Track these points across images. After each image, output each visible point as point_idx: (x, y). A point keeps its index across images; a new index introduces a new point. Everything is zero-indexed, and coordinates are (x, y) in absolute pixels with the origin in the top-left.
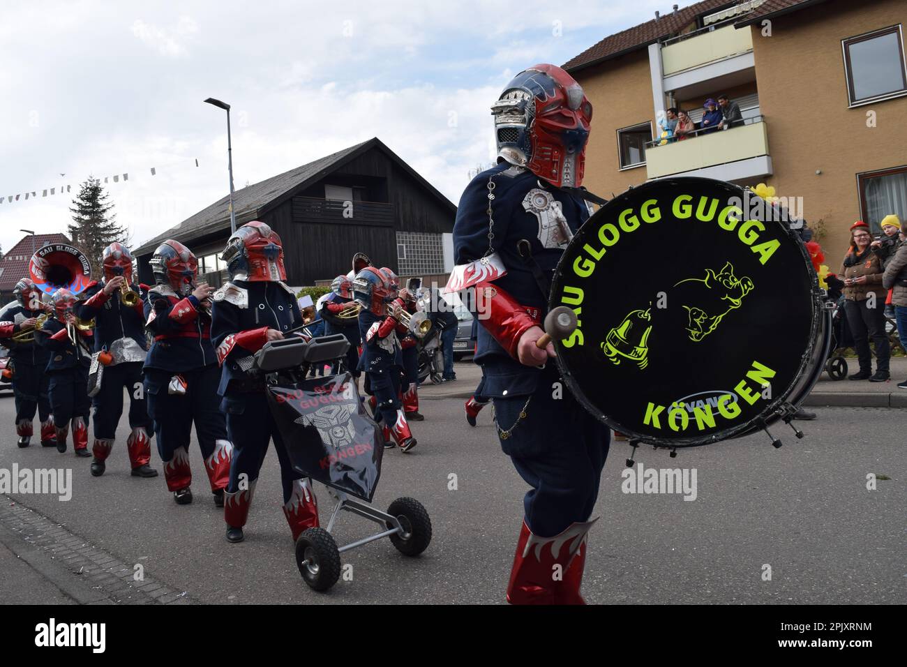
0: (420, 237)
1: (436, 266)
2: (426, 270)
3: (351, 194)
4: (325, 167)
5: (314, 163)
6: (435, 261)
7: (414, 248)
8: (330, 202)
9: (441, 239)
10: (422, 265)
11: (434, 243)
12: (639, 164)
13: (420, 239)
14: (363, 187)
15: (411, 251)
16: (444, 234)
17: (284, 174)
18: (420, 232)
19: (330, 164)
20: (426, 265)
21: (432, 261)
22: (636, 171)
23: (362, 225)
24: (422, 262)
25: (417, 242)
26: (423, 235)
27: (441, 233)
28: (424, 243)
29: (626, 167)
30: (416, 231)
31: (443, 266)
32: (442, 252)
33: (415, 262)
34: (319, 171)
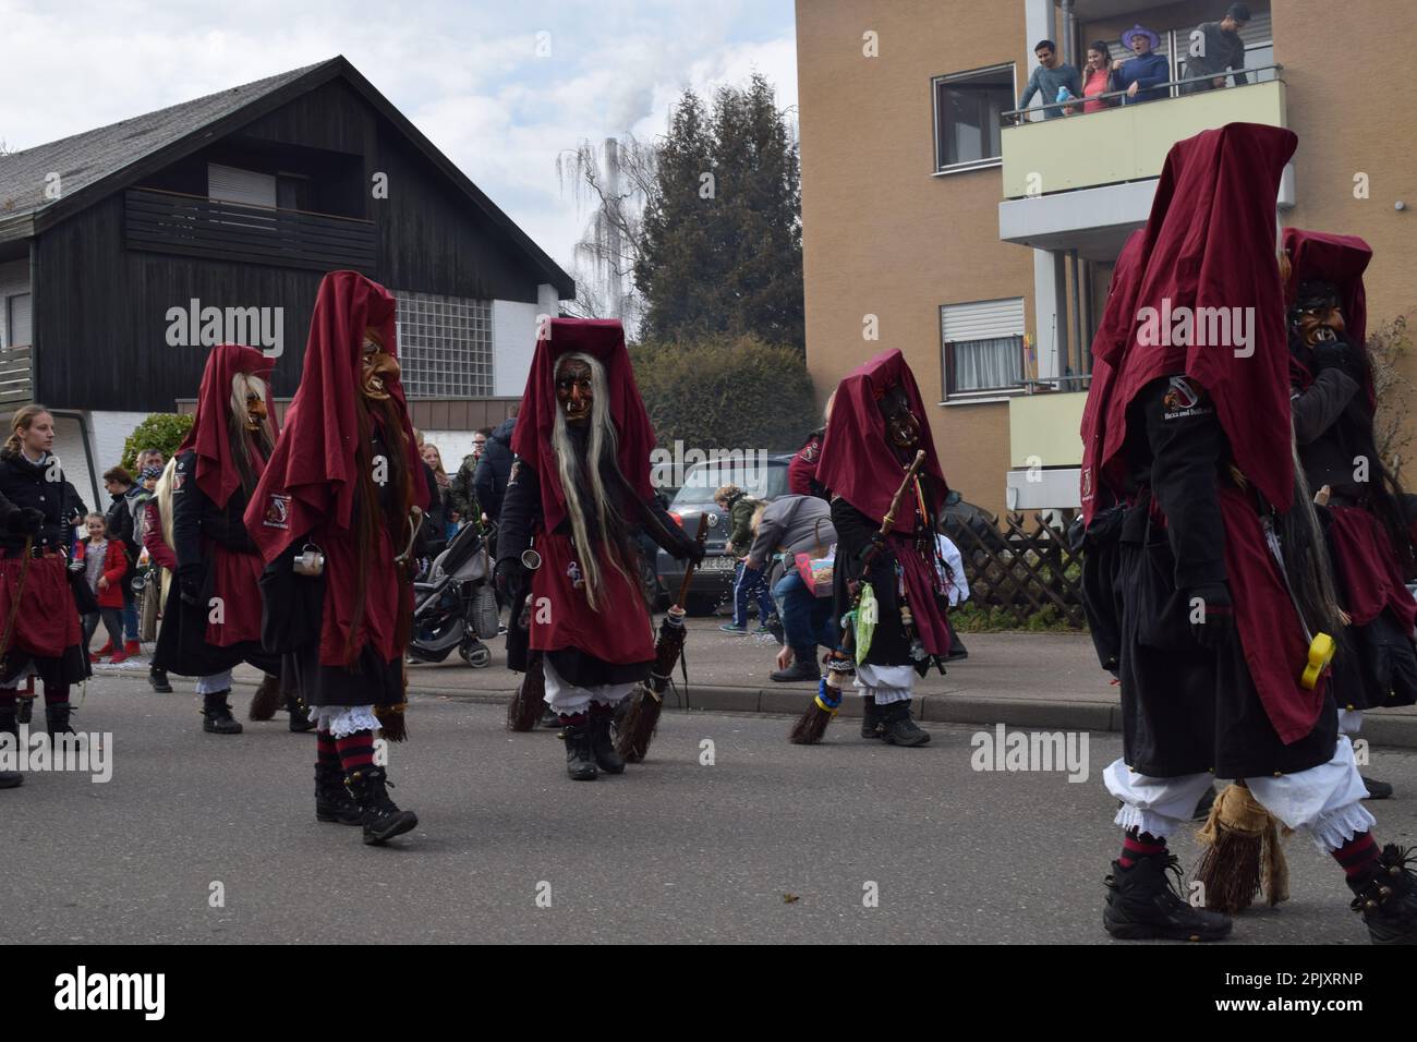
0: (438, 307)
1: (473, 377)
2: (449, 387)
3: (274, 190)
4: (213, 119)
5: (183, 107)
6: (473, 367)
7: (422, 332)
8: (219, 207)
9: (488, 313)
10: (440, 375)
11: (471, 322)
12: (980, 163)
13: (438, 311)
14: (304, 177)
15: (413, 339)
16: (497, 303)
17: (104, 130)
18: (439, 293)
19: (224, 114)
20: (448, 376)
21: (465, 365)
22: (974, 180)
23: (297, 270)
24: (440, 368)
25: (430, 317)
26: (446, 300)
27: (490, 299)
28: (447, 323)
29: (949, 169)
30: (429, 292)
31: (490, 379)
32: (489, 346)
33: (422, 367)
34: (195, 128)
